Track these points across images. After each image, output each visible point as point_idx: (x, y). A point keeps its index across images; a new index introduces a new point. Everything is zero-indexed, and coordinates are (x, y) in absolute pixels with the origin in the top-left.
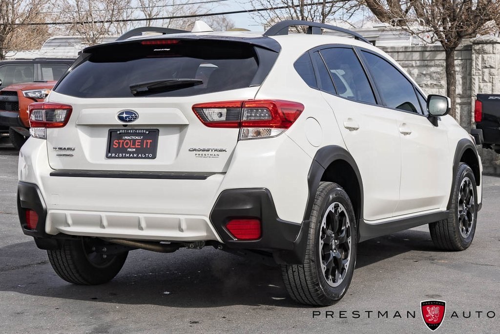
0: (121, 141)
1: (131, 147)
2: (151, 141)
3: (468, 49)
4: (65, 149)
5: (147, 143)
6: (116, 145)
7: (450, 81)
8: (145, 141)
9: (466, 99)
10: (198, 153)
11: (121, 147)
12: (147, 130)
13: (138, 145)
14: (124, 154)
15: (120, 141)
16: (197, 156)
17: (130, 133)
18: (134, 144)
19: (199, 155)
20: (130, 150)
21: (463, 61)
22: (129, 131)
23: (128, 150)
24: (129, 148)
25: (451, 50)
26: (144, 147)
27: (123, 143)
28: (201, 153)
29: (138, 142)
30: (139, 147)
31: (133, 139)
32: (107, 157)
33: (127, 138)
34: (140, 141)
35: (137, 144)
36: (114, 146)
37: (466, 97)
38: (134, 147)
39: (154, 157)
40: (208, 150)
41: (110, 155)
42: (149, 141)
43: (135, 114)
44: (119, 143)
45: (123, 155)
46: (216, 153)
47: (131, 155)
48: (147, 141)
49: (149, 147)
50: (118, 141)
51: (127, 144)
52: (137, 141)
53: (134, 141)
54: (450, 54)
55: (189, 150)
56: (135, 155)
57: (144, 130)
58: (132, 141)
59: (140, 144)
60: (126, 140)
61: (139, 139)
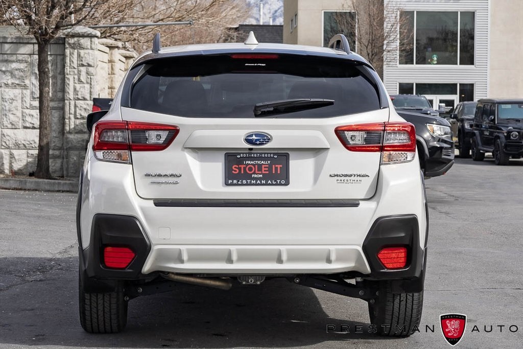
0: (242, 166)
1: (257, 172)
2: (281, 166)
3: (62, 42)
4: (166, 175)
5: (276, 169)
6: (236, 171)
7: (44, 81)
8: (274, 166)
9: (57, 103)
10: (339, 178)
11: (242, 172)
12: (274, 154)
13: (265, 171)
14: (249, 181)
15: (240, 166)
16: (339, 182)
17: (254, 157)
18: (260, 169)
19: (341, 180)
20: (256, 176)
21: (53, 56)
22: (252, 155)
23: (253, 176)
24: (254, 173)
25: (46, 44)
26: (274, 172)
27: (245, 169)
28: (343, 178)
29: (265, 167)
30: (268, 172)
31: (258, 165)
32: (227, 184)
33: (249, 162)
34: (268, 166)
35: (263, 169)
36: (233, 172)
37: (56, 101)
38: (260, 172)
39: (287, 184)
40: (351, 176)
41: (230, 181)
42: (279, 166)
43: (267, 137)
44: (240, 169)
45: (247, 182)
46: (359, 178)
47: (259, 182)
48: (276, 166)
49: (279, 172)
50: (237, 167)
51: (250, 169)
52: (263, 166)
53: (260, 166)
54: (44, 48)
55: (331, 176)
56: (263, 182)
57: (271, 153)
58: (256, 166)
59: (267, 169)
60: (248, 164)
61: (266, 164)
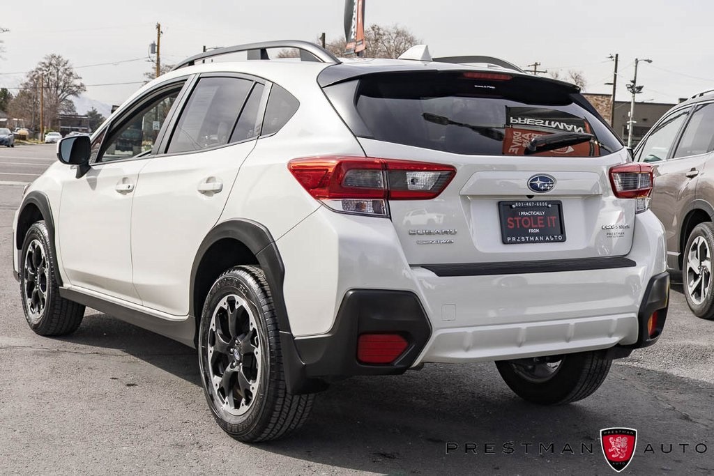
0: (517, 219)
1: (533, 226)
4: (438, 233)
5: (551, 220)
6: (511, 225)
8: (548, 217)
11: (519, 227)
12: (549, 202)
13: (541, 224)
14: (527, 238)
15: (515, 218)
16: (609, 235)
17: (529, 207)
18: (536, 223)
20: (532, 231)
22: (530, 204)
23: (529, 231)
24: (531, 227)
26: (549, 226)
27: (520, 221)
29: (540, 220)
30: (543, 226)
31: (533, 216)
32: (505, 242)
33: (524, 213)
34: (542, 218)
35: (539, 222)
36: (509, 226)
38: (536, 226)
39: (564, 240)
41: (509, 239)
42: (553, 218)
43: (552, 181)
44: (515, 221)
47: (537, 239)
48: (551, 217)
49: (553, 225)
50: (512, 219)
51: (526, 222)
52: (539, 218)
53: (535, 218)
55: (602, 228)
56: (541, 238)
57: (545, 201)
58: (532, 218)
59: (542, 222)
60: (523, 216)
61: (541, 216)
